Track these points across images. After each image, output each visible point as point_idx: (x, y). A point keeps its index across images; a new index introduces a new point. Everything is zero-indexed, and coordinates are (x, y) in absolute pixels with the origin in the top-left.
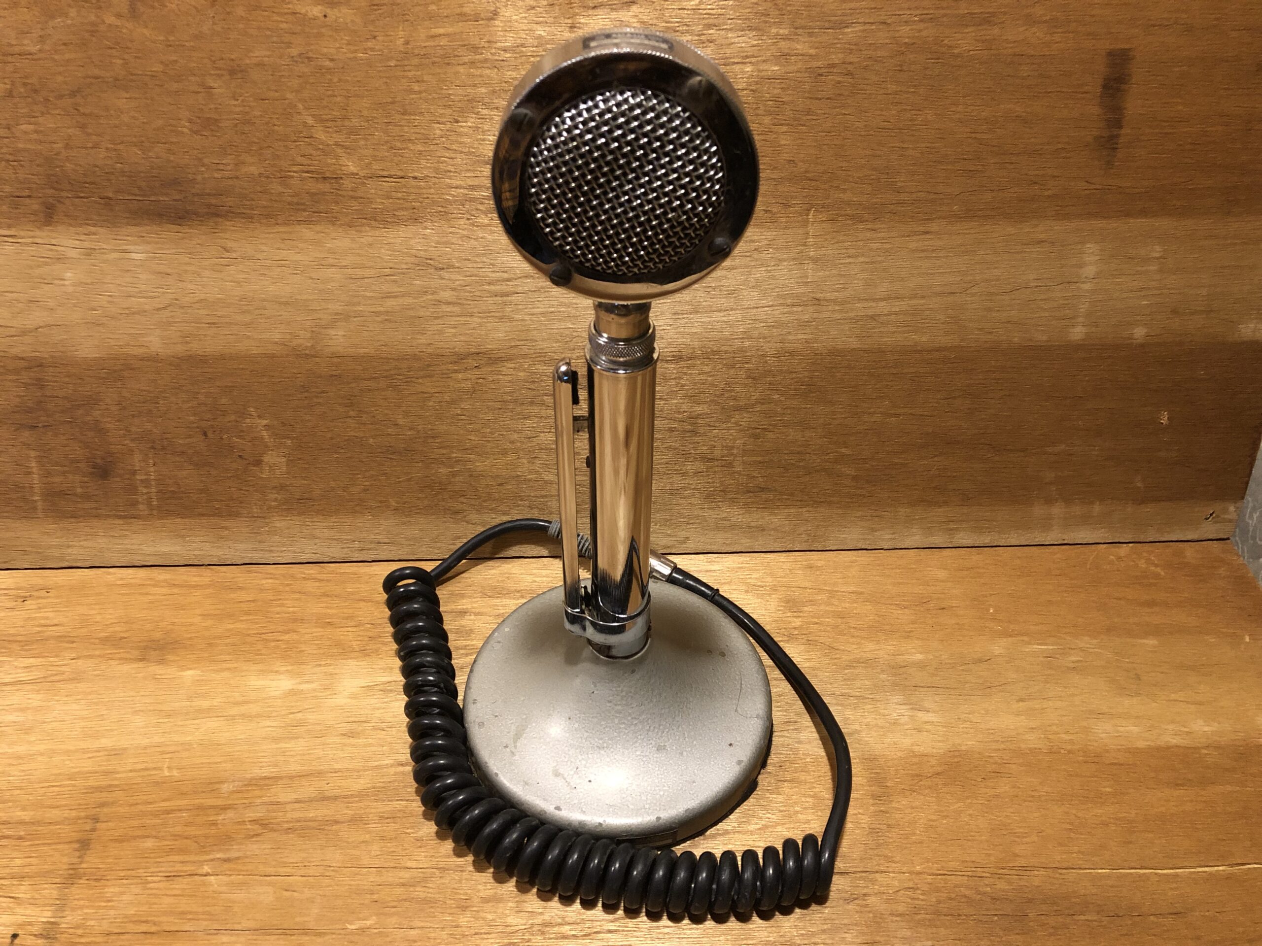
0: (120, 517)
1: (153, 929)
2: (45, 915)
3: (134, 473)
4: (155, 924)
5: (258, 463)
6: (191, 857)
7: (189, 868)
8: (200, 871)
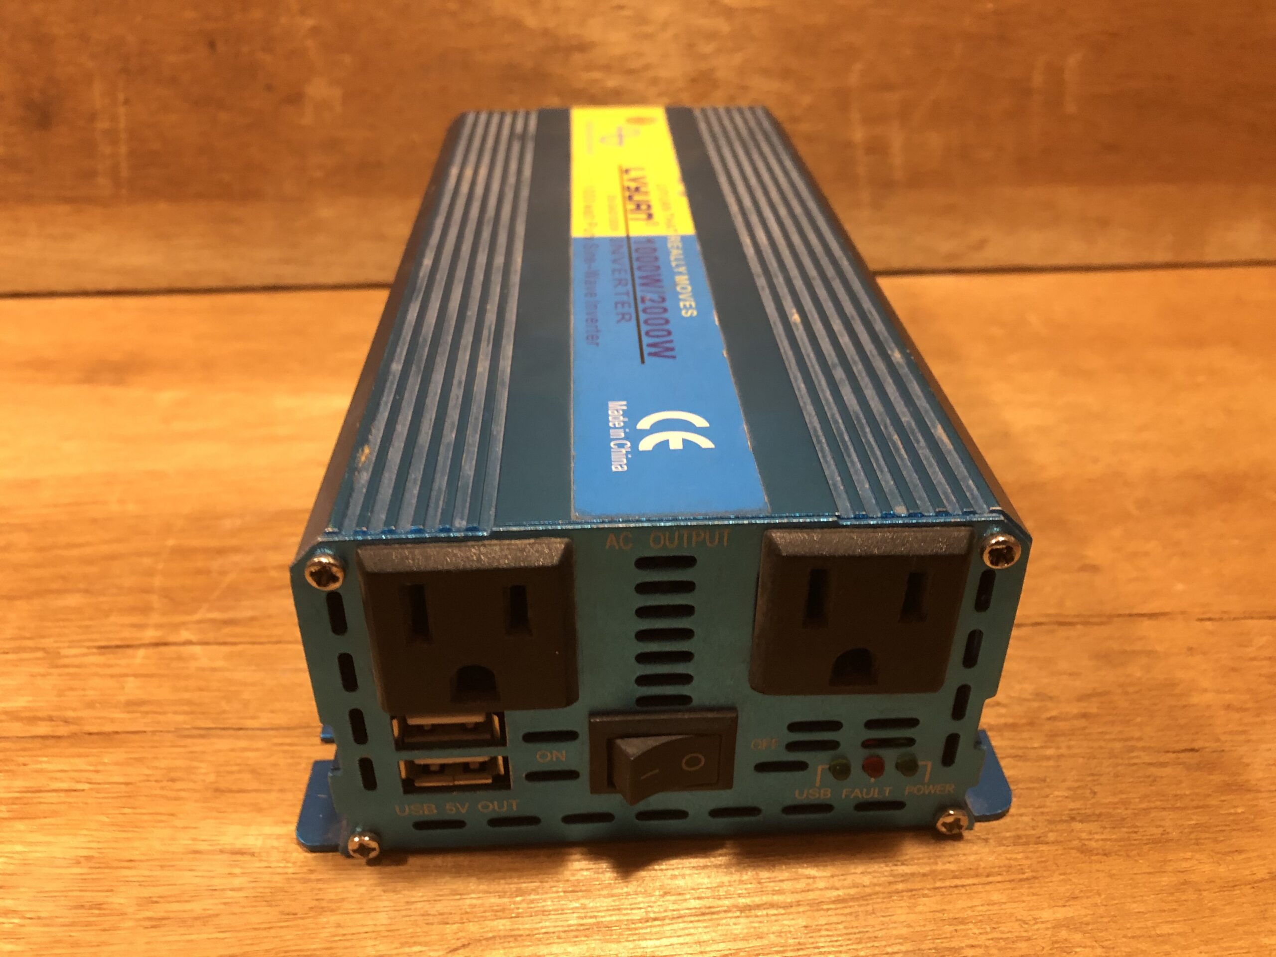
0: (67, 200)
1: (63, 730)
3: (92, 117)
4: (66, 722)
5: (295, 98)
6: (155, 618)
7: (150, 634)
8: (172, 638)
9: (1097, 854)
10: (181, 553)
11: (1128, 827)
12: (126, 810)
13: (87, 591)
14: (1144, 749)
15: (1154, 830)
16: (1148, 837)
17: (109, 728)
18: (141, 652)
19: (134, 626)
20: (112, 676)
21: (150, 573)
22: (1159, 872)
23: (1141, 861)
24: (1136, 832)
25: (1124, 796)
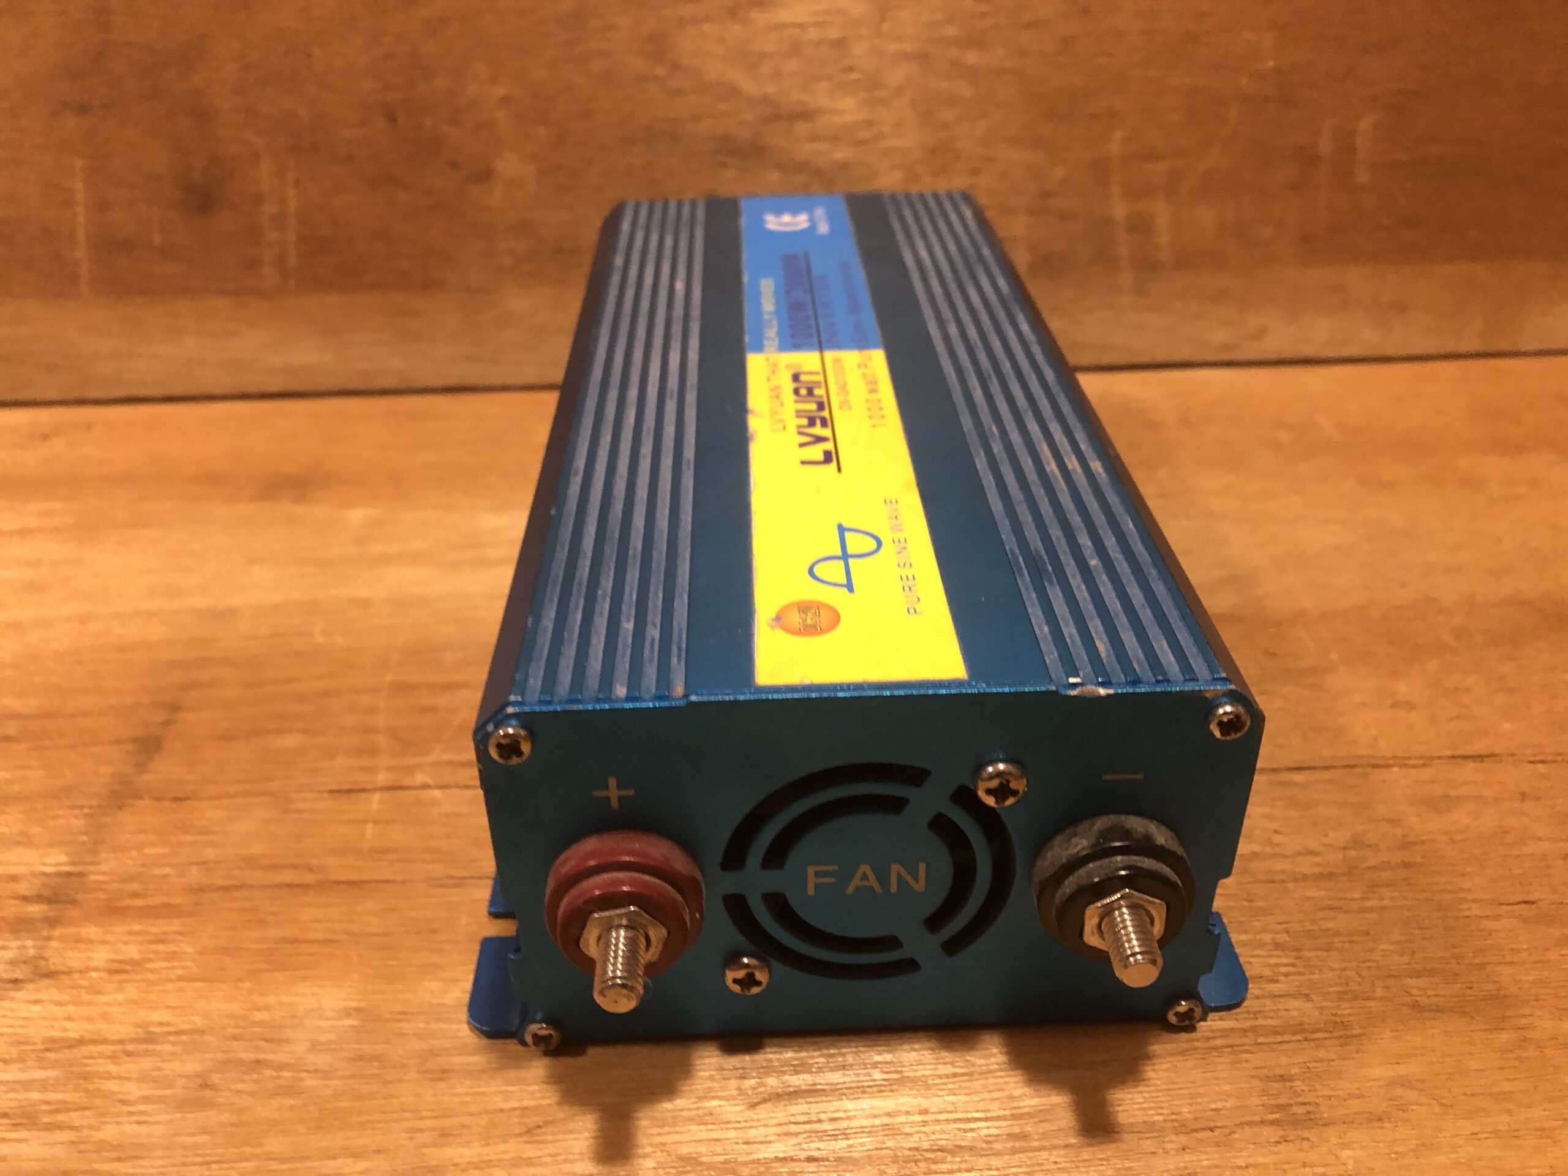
1: (309, 878)
2: (55, 860)
3: (258, 199)
4: (310, 869)
5: (484, 175)
6: (384, 761)
7: (382, 778)
8: (407, 782)
9: (1430, 1011)
10: (401, 688)
11: (1462, 983)
12: (390, 962)
13: (305, 731)
14: (1475, 901)
15: (1490, 986)
16: (1484, 993)
17: (354, 876)
18: (376, 797)
19: (363, 769)
20: (349, 822)
21: (372, 711)
22: (1497, 1029)
23: (1478, 1018)
24: (1470, 988)
25: (1455, 951)
